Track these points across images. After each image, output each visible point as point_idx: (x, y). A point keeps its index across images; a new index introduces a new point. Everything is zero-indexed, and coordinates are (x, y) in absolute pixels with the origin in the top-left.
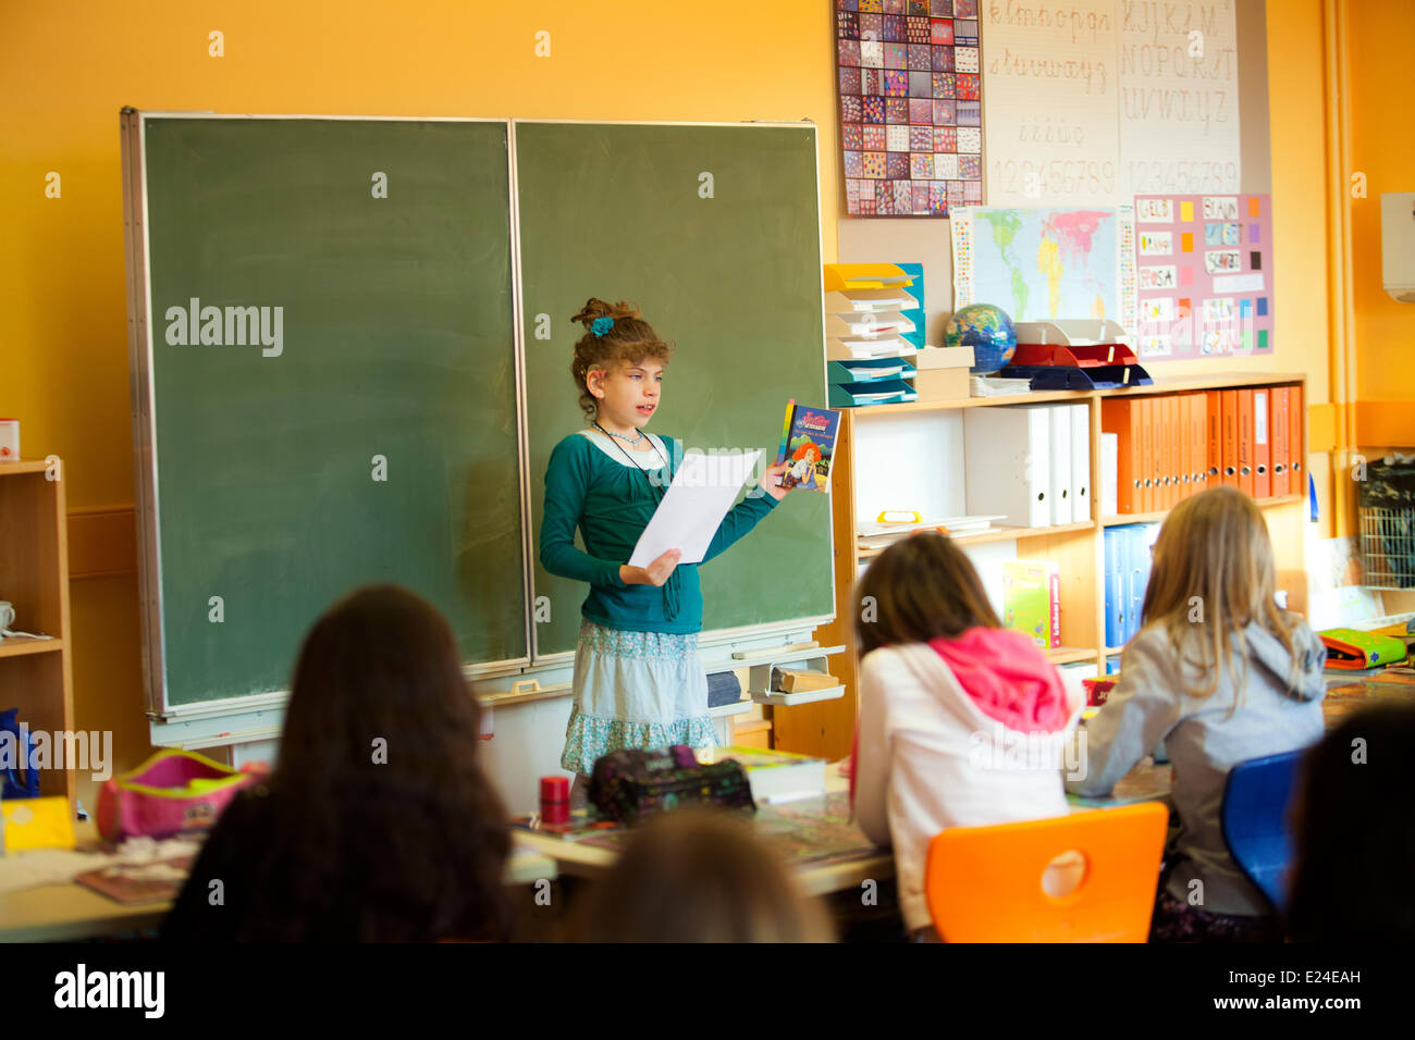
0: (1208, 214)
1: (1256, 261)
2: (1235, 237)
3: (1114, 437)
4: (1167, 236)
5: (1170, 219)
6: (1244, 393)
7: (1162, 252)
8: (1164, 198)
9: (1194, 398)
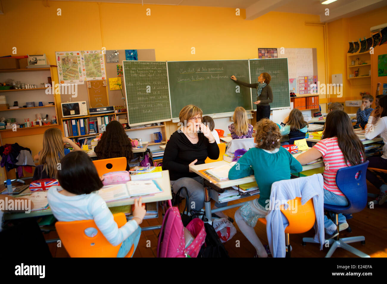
0: (309, 78)
1: (316, 83)
2: (313, 80)
3: (293, 103)
4: (303, 81)
5: (303, 79)
6: (311, 97)
7: (302, 82)
8: (303, 77)
9: (304, 98)
